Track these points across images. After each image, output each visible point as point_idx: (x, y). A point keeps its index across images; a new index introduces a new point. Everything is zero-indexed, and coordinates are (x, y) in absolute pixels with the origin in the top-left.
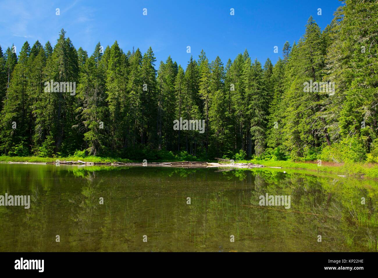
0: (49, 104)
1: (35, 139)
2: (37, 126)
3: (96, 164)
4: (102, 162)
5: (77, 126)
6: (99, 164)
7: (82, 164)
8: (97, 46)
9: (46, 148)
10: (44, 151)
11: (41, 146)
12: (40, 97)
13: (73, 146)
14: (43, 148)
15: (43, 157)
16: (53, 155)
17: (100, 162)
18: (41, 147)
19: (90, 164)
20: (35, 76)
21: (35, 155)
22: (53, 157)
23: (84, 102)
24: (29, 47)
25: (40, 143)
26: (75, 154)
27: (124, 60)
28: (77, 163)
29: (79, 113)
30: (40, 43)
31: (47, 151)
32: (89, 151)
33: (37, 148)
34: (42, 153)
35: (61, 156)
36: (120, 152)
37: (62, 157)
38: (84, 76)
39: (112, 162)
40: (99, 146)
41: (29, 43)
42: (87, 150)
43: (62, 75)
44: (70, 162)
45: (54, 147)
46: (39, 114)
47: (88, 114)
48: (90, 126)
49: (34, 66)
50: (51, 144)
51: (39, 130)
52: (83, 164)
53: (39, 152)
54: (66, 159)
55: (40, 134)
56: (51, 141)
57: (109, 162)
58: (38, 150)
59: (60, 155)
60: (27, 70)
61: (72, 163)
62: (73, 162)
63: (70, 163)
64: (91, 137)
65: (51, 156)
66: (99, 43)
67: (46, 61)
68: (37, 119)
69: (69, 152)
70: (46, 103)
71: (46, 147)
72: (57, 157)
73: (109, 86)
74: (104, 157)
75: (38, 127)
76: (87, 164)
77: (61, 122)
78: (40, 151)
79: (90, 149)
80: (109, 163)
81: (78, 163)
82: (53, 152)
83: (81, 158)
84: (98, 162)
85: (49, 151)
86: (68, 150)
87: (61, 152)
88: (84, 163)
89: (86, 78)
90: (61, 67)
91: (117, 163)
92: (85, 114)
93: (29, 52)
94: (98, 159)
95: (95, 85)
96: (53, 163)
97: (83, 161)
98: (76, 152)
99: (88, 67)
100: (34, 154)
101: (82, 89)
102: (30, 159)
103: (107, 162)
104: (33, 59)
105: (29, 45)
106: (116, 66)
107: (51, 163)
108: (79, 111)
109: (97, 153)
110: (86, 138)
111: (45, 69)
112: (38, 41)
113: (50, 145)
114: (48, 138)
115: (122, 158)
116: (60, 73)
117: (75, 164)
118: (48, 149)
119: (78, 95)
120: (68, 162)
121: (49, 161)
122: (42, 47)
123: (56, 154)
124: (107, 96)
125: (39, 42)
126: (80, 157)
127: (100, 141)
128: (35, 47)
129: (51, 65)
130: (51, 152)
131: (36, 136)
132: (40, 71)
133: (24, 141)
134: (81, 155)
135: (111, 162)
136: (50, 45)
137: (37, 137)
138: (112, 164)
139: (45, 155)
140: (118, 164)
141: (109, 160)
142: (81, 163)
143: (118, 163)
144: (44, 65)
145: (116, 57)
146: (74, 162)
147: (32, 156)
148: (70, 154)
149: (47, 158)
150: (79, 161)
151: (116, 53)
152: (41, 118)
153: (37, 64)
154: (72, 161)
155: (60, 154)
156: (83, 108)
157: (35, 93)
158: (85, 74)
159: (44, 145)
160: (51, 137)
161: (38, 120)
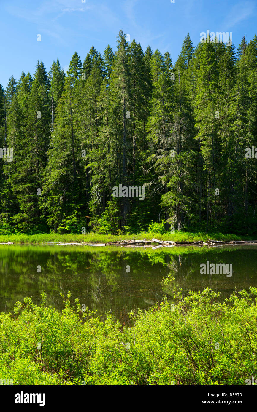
0: (109, 152)
1: (92, 206)
2: (94, 186)
3: (178, 243)
4: (190, 241)
5: (151, 183)
6: (184, 243)
7: (158, 244)
8: (185, 42)
9: (109, 221)
10: (105, 226)
11: (100, 217)
12: (95, 142)
13: (146, 216)
14: (104, 220)
15: (105, 234)
16: (118, 231)
17: (185, 240)
18: (102, 218)
19: (170, 244)
20: (87, 110)
21: (95, 231)
22: (118, 234)
23: (158, 147)
24: (80, 62)
25: (99, 212)
26: (149, 228)
27: (225, 65)
28: (150, 243)
29: (152, 163)
30: (97, 50)
31: (109, 225)
32: (170, 223)
33: (95, 221)
34: (103, 228)
35: (129, 233)
36: (220, 224)
37: (131, 234)
38: (157, 104)
39: (205, 239)
40: (186, 214)
41: (78, 55)
42: (167, 221)
43: (124, 105)
44: (141, 241)
45: (118, 218)
46: (95, 169)
47: (164, 165)
48: (169, 184)
49: (84, 94)
50: (114, 213)
51: (97, 192)
52: (160, 244)
53: (99, 227)
54: (137, 236)
55: (99, 198)
56: (113, 210)
57: (200, 240)
58: (98, 223)
59: (128, 231)
60: (76, 101)
61: (143, 244)
62: (145, 241)
63: (140, 243)
64: (170, 201)
65: (115, 233)
66: (188, 36)
67: (100, 85)
68: (93, 176)
69: (141, 225)
70: (104, 152)
71: (107, 218)
72: (124, 234)
73: (199, 114)
74: (194, 232)
75: (95, 188)
76: (165, 244)
77: (128, 179)
78: (100, 224)
79: (172, 220)
80: (200, 242)
81: (152, 243)
82: (117, 226)
83: (158, 235)
84: (182, 241)
85: (112, 225)
86: (139, 222)
87: (129, 226)
88: (161, 242)
89: (159, 106)
90: (122, 93)
91: (213, 242)
92: (161, 166)
93: (80, 69)
94: (183, 236)
95: (174, 117)
96: (117, 244)
97: (160, 239)
98: (150, 226)
99: (163, 89)
100: (93, 229)
101: (155, 125)
102: (86, 238)
103: (196, 241)
104: (83, 83)
105: (79, 58)
106: (210, 80)
107: (114, 244)
108: (153, 160)
109: (182, 225)
110: (163, 204)
111: (99, 98)
112: (93, 48)
113: (113, 216)
114: (110, 205)
115: (224, 233)
116: (122, 101)
117: (148, 245)
118: (111, 222)
119: (149, 134)
120: (137, 241)
121: (111, 240)
122: (100, 55)
123: (121, 229)
124: (197, 131)
125: (95, 49)
126: (157, 232)
127: (186, 207)
128: (88, 59)
129: (107, 92)
130: (115, 226)
131: (94, 202)
132: (94, 102)
133: (78, 210)
134: (159, 230)
135: (203, 240)
136: (111, 52)
137: (95, 204)
138: (205, 244)
139: (107, 231)
140: (214, 244)
141: (199, 238)
142: (157, 242)
143: (215, 242)
144: (98, 92)
145: (209, 63)
146: (147, 242)
147: (90, 232)
148: (142, 229)
149: (109, 235)
150: (154, 240)
151: (208, 57)
152: (98, 174)
153: (89, 91)
154: (144, 239)
155: (127, 228)
156: (158, 156)
157: (88, 136)
158: (158, 101)
159: (104, 216)
160: (114, 203)
161: (94, 178)
